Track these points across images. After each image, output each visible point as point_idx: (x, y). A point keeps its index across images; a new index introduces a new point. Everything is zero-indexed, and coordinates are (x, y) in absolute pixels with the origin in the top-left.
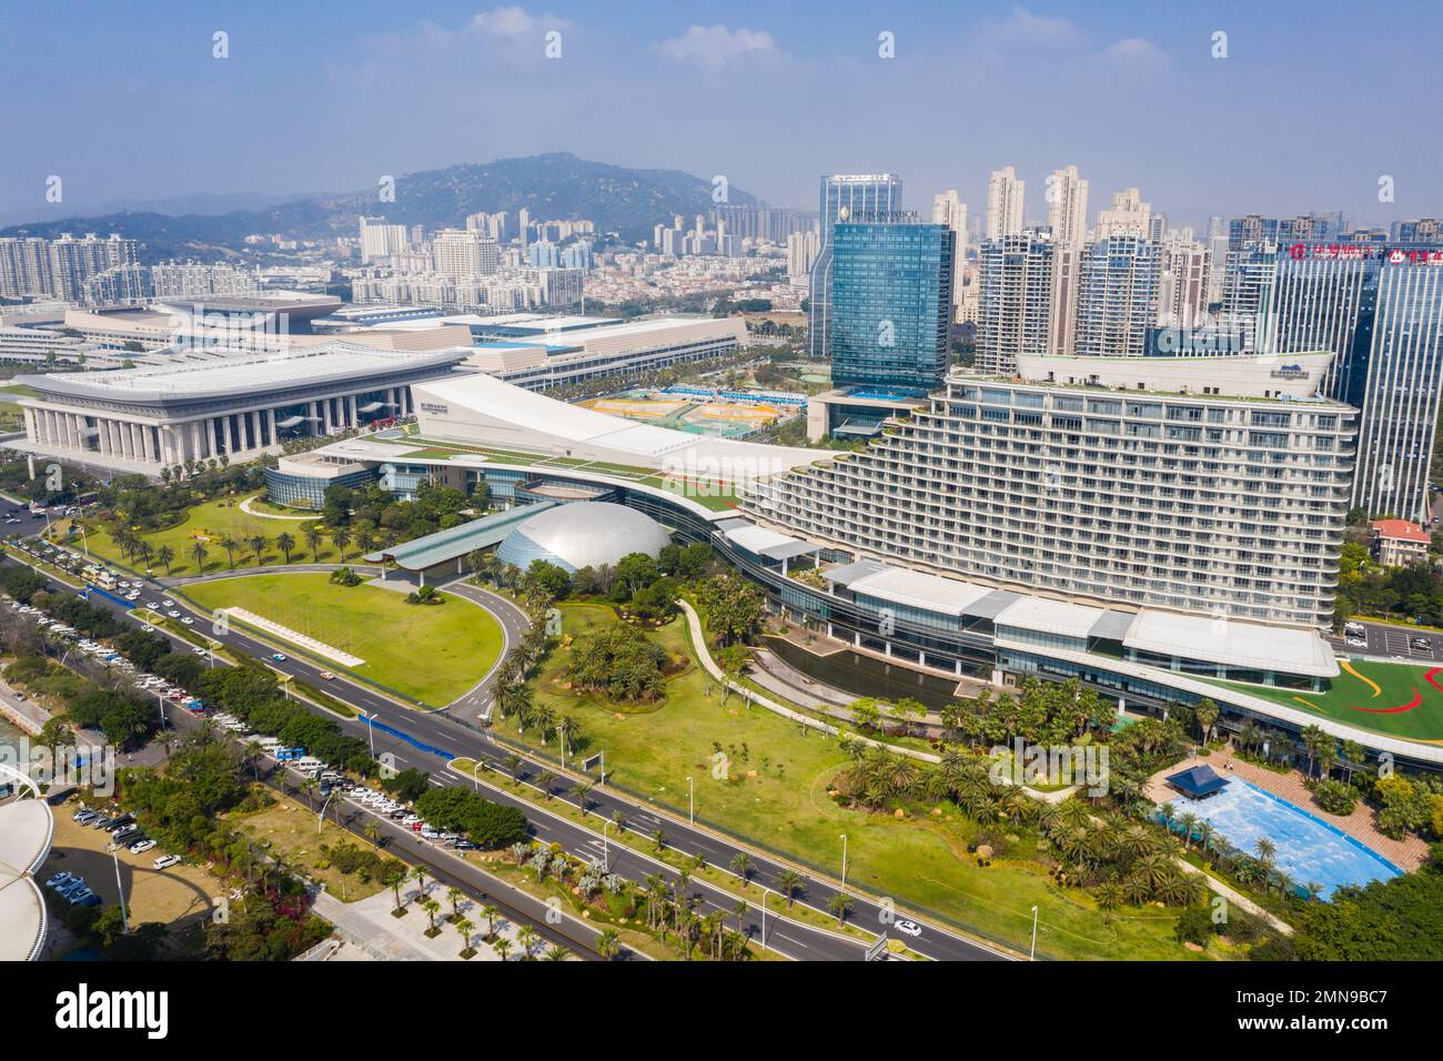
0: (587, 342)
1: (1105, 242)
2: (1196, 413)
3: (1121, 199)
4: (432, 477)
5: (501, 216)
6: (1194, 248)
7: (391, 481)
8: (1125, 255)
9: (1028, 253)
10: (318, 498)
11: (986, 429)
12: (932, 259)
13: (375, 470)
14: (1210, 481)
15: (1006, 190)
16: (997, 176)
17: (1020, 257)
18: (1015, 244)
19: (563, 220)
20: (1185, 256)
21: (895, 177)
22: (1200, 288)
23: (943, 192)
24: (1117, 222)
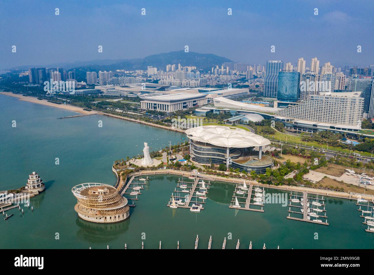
0: (224, 93)
1: (326, 75)
2: (344, 99)
3: (326, 64)
4: (221, 112)
5: (174, 65)
6: (342, 75)
7: (214, 112)
8: (329, 77)
9: (311, 77)
10: (205, 115)
11: (315, 102)
12: (296, 78)
13: (212, 111)
14: (346, 107)
15: (302, 63)
16: (300, 59)
17: (309, 77)
18: (309, 75)
19: (189, 66)
20: (340, 77)
21: (282, 61)
22: (343, 83)
23: (288, 63)
24: (326, 70)
